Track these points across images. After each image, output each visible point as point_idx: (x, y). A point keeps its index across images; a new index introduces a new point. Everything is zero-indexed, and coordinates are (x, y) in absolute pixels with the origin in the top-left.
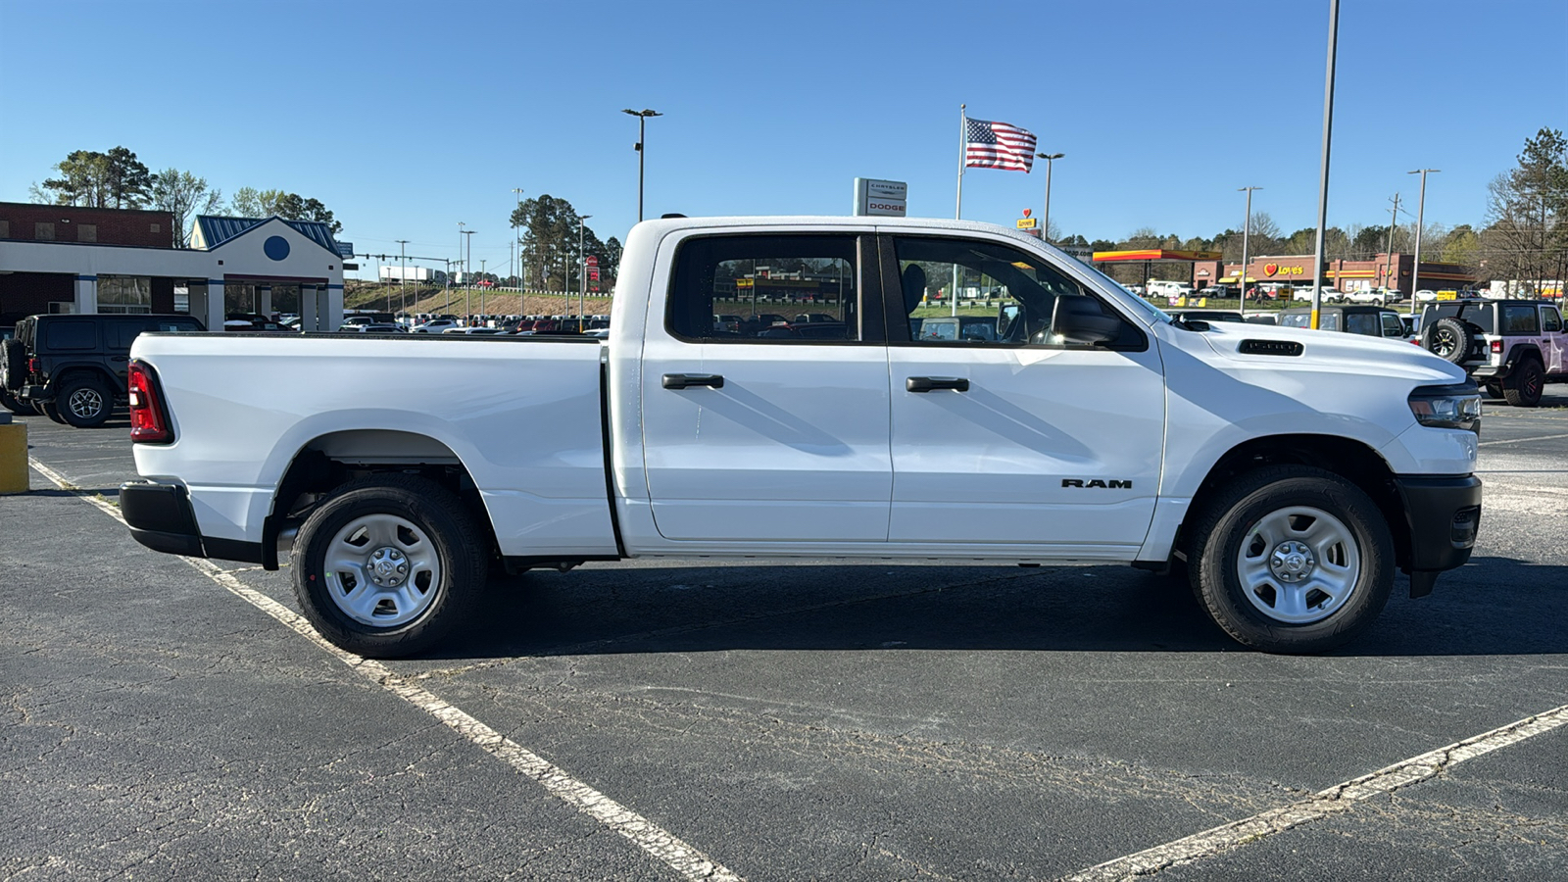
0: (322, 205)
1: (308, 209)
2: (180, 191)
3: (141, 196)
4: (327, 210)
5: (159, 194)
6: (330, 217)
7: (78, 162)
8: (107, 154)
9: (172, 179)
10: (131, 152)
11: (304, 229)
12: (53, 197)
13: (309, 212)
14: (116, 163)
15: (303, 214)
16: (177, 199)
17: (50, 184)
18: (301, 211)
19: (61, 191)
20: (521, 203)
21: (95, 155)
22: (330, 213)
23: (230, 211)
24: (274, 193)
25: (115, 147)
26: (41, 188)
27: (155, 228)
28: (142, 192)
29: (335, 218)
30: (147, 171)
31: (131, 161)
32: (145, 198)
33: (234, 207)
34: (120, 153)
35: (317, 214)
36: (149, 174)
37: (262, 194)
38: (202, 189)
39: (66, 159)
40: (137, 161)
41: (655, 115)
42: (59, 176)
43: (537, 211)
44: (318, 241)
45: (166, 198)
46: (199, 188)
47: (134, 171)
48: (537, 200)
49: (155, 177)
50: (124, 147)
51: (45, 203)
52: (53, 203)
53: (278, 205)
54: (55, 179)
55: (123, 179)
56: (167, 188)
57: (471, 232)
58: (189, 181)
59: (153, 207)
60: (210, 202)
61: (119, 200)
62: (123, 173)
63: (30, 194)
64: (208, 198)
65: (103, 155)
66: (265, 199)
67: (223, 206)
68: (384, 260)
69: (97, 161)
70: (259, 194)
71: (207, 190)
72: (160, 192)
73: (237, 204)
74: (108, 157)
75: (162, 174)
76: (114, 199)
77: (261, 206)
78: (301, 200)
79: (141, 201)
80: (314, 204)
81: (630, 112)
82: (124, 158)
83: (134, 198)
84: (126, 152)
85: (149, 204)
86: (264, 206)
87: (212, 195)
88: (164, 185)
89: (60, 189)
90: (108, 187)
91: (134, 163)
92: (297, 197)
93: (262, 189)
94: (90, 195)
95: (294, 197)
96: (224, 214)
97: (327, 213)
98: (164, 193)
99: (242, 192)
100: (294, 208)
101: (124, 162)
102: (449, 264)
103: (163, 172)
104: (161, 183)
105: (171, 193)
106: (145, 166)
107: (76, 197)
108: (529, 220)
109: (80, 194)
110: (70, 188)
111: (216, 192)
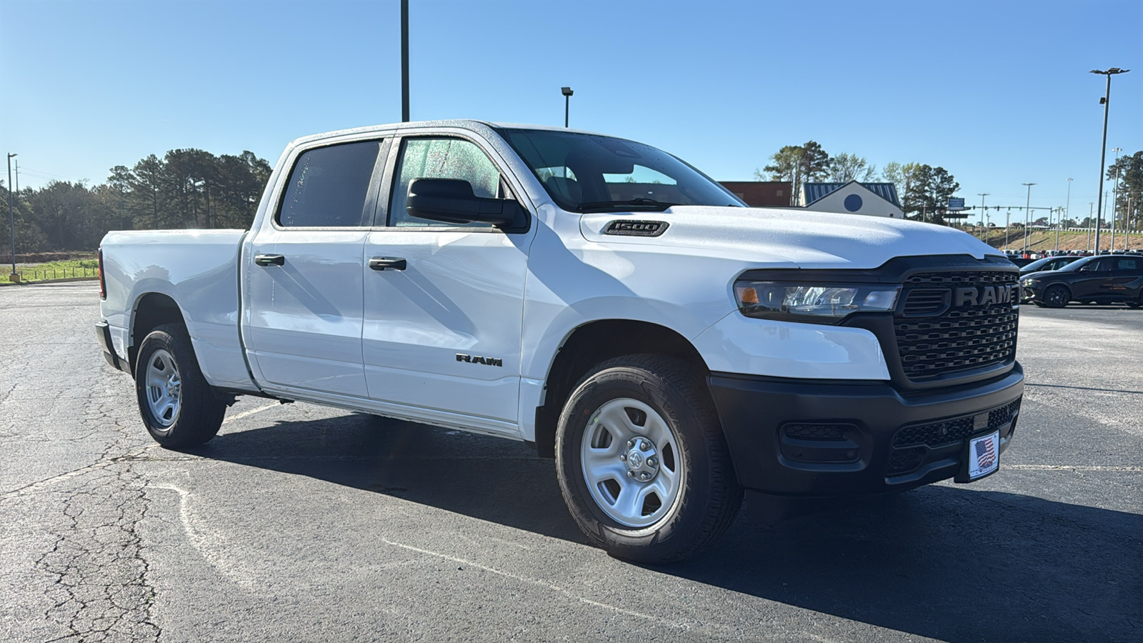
0: (946, 172)
1: (935, 175)
2: (848, 168)
3: (822, 173)
4: (949, 175)
5: (834, 171)
6: (952, 180)
7: (785, 153)
8: (803, 147)
9: (843, 160)
10: (818, 144)
11: (876, 188)
12: (769, 177)
13: (936, 177)
14: (809, 152)
15: (931, 179)
16: (846, 174)
17: (768, 169)
18: (931, 177)
19: (774, 173)
20: (1117, 160)
21: (796, 148)
22: (952, 177)
23: (880, 180)
24: (912, 165)
25: (808, 142)
26: (762, 172)
27: (780, 193)
28: (824, 171)
29: (955, 181)
30: (827, 156)
31: (818, 150)
32: (825, 174)
33: (883, 176)
34: (812, 145)
35: (942, 178)
36: (829, 158)
37: (903, 167)
38: (863, 166)
39: (779, 152)
40: (821, 149)
41: (1122, 71)
42: (773, 163)
43: (1132, 165)
44: (886, 197)
45: (839, 173)
46: (861, 165)
47: (819, 157)
48: (1132, 156)
49: (832, 159)
50: (813, 141)
51: (762, 180)
52: (768, 181)
53: (914, 174)
54: (771, 166)
55: (812, 163)
56: (839, 167)
57: (1031, 184)
58: (854, 161)
59: (829, 180)
60: (867, 175)
61: (808, 177)
62: (812, 159)
63: (754, 176)
64: (866, 172)
65: (800, 147)
66: (906, 170)
67: (876, 177)
68: (998, 210)
69: (796, 151)
70: (901, 166)
71: (866, 166)
72: (835, 170)
73: (885, 175)
74: (803, 149)
75: (837, 158)
76: (805, 176)
77: (902, 175)
78: (930, 169)
79: (822, 176)
80: (940, 171)
81: (1097, 72)
82: (813, 148)
83: (818, 175)
84: (815, 144)
85: (827, 178)
86: (905, 175)
87: (869, 169)
88: (837, 165)
89: (774, 171)
90: (803, 168)
91: (819, 151)
92: (928, 166)
93: (904, 163)
94: (791, 173)
95: (925, 166)
96: (876, 182)
97: (949, 177)
98: (838, 170)
99: (889, 166)
100: (925, 175)
101: (813, 151)
102: (1052, 212)
103: (838, 156)
104: (835, 164)
105: (842, 169)
106: (826, 153)
107: (782, 177)
108: (1124, 173)
109: (785, 175)
110: (778, 170)
111: (872, 167)
